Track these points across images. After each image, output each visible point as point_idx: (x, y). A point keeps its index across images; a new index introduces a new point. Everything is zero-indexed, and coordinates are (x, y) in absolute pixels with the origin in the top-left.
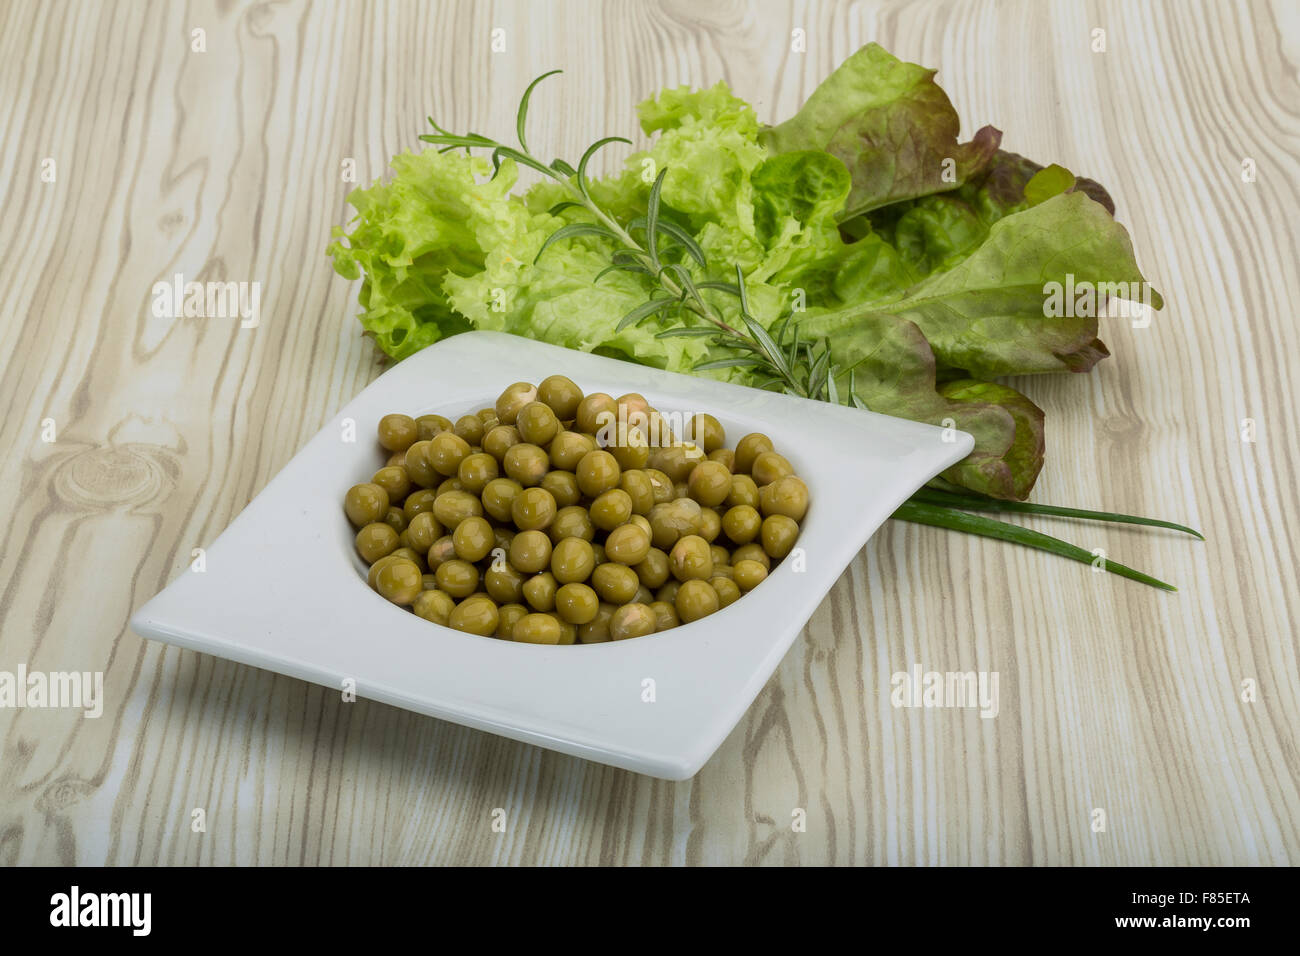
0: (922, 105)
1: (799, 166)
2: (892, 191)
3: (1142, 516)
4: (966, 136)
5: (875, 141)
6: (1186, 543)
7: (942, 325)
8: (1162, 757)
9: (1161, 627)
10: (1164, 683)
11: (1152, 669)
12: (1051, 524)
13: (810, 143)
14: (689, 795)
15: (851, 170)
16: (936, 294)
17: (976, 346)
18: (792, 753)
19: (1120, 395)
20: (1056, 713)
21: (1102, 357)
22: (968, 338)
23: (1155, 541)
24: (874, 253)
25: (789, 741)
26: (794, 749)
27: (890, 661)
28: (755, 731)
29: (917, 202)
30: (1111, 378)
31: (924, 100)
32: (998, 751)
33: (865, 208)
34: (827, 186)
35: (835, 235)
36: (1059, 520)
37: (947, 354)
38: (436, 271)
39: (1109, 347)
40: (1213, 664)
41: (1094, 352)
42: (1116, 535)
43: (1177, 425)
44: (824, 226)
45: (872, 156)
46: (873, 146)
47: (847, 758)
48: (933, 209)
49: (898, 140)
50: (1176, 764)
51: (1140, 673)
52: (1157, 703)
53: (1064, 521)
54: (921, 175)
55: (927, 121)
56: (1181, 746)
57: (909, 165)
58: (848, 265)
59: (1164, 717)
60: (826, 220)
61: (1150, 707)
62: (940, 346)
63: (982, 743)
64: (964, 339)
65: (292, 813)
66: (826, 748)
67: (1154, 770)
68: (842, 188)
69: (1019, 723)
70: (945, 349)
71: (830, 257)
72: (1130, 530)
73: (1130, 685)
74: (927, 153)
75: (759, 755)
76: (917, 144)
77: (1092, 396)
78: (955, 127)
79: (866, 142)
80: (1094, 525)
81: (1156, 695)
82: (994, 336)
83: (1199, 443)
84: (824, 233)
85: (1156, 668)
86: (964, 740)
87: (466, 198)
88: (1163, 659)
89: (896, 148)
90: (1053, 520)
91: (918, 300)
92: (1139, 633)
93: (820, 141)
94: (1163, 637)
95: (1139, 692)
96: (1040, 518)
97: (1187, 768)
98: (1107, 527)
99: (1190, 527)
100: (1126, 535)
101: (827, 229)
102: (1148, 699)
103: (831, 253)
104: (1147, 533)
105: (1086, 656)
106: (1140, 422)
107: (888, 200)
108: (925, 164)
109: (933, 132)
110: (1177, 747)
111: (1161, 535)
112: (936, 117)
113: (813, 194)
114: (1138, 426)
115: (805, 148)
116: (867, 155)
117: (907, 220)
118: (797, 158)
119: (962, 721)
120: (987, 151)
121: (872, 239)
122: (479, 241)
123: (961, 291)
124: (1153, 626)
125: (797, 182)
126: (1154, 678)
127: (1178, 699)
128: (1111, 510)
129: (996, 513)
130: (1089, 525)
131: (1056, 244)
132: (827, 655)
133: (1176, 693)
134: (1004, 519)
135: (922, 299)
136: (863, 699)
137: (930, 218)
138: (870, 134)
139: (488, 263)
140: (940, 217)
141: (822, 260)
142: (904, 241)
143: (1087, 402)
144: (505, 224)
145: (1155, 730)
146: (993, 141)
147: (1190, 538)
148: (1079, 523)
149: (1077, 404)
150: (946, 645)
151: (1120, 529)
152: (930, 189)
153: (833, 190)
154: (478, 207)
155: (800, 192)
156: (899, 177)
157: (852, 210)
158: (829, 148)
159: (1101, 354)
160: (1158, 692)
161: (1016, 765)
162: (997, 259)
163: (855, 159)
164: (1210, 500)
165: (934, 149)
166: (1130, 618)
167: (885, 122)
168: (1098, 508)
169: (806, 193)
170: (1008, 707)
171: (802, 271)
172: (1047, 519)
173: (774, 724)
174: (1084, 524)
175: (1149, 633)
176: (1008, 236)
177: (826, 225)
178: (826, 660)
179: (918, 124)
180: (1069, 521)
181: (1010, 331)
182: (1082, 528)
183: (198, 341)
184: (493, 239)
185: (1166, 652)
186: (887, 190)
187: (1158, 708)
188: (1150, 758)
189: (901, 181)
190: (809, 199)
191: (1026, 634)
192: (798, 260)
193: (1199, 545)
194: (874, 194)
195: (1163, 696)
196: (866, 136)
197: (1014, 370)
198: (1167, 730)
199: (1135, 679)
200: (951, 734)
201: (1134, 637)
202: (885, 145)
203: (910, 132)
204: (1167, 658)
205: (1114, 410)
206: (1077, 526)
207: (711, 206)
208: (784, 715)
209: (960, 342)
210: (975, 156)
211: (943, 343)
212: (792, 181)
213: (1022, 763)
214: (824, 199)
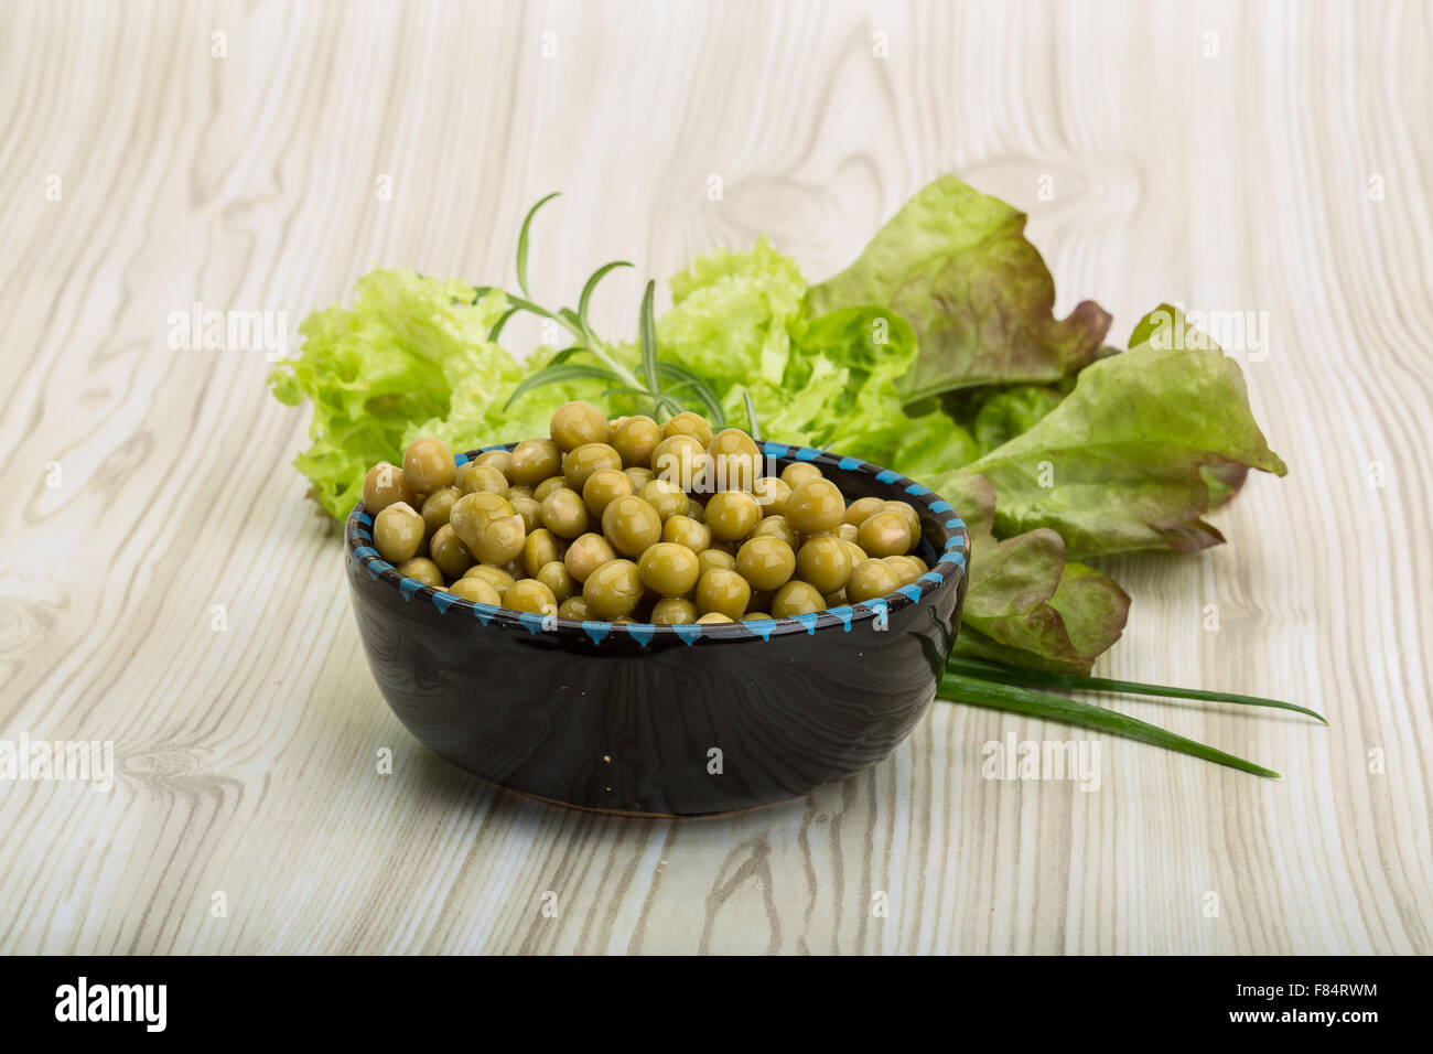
0: (1010, 268)
1: (856, 327)
2: (972, 367)
3: (1251, 694)
4: (1062, 311)
5: (950, 306)
6: (1304, 727)
7: (1014, 493)
8: (1245, 920)
9: (1261, 808)
10: (1257, 852)
11: (1243, 841)
12: (1134, 706)
13: (869, 296)
14: (630, 934)
15: (920, 341)
16: (1008, 455)
17: (1053, 515)
18: (769, 901)
19: (1235, 583)
20: (1115, 876)
21: (1216, 544)
22: (1045, 506)
23: (1265, 725)
24: (943, 436)
25: (768, 892)
26: (773, 897)
27: (910, 825)
28: (725, 881)
29: (1004, 388)
30: (1226, 570)
31: (1013, 261)
32: (1034, 910)
33: (937, 386)
34: (888, 350)
35: (894, 407)
36: (1146, 701)
37: (1017, 524)
38: (395, 426)
39: (1226, 533)
40: (1323, 839)
41: (1205, 536)
42: (1216, 719)
43: (1304, 614)
44: (881, 393)
45: (947, 326)
46: (946, 310)
47: (839, 908)
48: (1024, 398)
49: (980, 308)
50: (1262, 924)
51: (1227, 843)
52: (1245, 869)
53: (1152, 702)
54: (1008, 355)
55: (1017, 291)
56: (1270, 908)
57: (993, 342)
58: (910, 442)
59: (1253, 883)
60: (884, 386)
61: (1236, 873)
62: (1008, 514)
63: (1016, 901)
64: (1038, 506)
65: (118, 937)
66: (814, 899)
67: (1233, 931)
68: (906, 353)
69: (1066, 885)
70: (1015, 519)
71: (884, 431)
72: (1234, 713)
73: (1212, 851)
74: (1018, 331)
75: (727, 904)
76: (1005, 319)
77: (1201, 584)
78: (1050, 297)
79: (937, 303)
80: (1189, 708)
81: (1244, 862)
82: (1077, 506)
83: (1330, 632)
84: (881, 402)
85: (1249, 839)
86: (993, 899)
87: (436, 318)
88: (1259, 832)
89: (978, 318)
90: (1138, 701)
91: (985, 463)
92: (1232, 809)
93: (881, 296)
94: (1262, 814)
95: (1224, 858)
96: (1121, 698)
97: (1275, 928)
98: (1205, 710)
99: (1309, 709)
100: (1228, 719)
101: (884, 398)
102: (1233, 865)
103: (889, 425)
104: (1256, 717)
105: (1160, 826)
106: (1259, 612)
107: (965, 380)
108: (1015, 344)
109: (1025, 305)
110: (1265, 911)
111: (1272, 718)
112: (1028, 285)
113: (870, 360)
114: (1257, 614)
115: (862, 303)
116: (940, 322)
117: (991, 409)
118: (852, 316)
119: (993, 881)
120: (1090, 333)
121: (939, 418)
122: (447, 373)
123: (1039, 451)
124: (1251, 804)
125: (852, 347)
126: (1244, 846)
127: (1273, 866)
128: (1212, 688)
129: (1068, 691)
130: (1183, 707)
131: (1155, 387)
132: (831, 817)
133: (1271, 860)
134: (1077, 699)
135: (992, 461)
136: (869, 860)
137: (1018, 406)
138: (946, 298)
139: (454, 400)
140: (1031, 404)
141: (876, 433)
142: (985, 433)
143: (1195, 592)
144: (479, 351)
145: (1239, 894)
146: (1100, 321)
147: (1309, 723)
148: (1170, 705)
149: (1181, 592)
150: (983, 812)
151: (1221, 712)
152: (1018, 375)
153: (896, 357)
154: (448, 328)
155: (855, 357)
156: (980, 352)
157: (921, 386)
158: (893, 305)
159: (1217, 541)
160: (1247, 859)
161: (1055, 924)
162: (1085, 408)
163: (925, 325)
164: (1338, 687)
165: (1027, 329)
166: (1223, 795)
167: (963, 286)
168: (1197, 686)
169: (862, 359)
170: (1054, 870)
171: (853, 445)
172: (1130, 699)
173: (752, 873)
174: (1176, 706)
175: (1245, 810)
176: (1098, 381)
177: (886, 392)
178: (829, 822)
179: (1007, 295)
180: (1158, 703)
181: (1097, 500)
182: (1174, 710)
183: (107, 507)
184: (461, 366)
185: (1263, 827)
186: (966, 367)
187: (1246, 874)
188: (1230, 920)
189: (982, 358)
190: (864, 366)
191: (1087, 804)
192: (846, 431)
193: (1319, 730)
194: (948, 370)
195: (1254, 862)
196: (940, 299)
197: (1097, 545)
198: (1255, 894)
199: (1220, 846)
200: (978, 894)
201: (1225, 812)
202: (963, 312)
203: (997, 301)
204: (1265, 833)
205: (1228, 599)
206: (1167, 709)
207: (739, 364)
208: (767, 866)
209: (1034, 509)
210: (1075, 335)
211: (1013, 513)
212: (846, 344)
213: (1064, 923)
214: (884, 363)
